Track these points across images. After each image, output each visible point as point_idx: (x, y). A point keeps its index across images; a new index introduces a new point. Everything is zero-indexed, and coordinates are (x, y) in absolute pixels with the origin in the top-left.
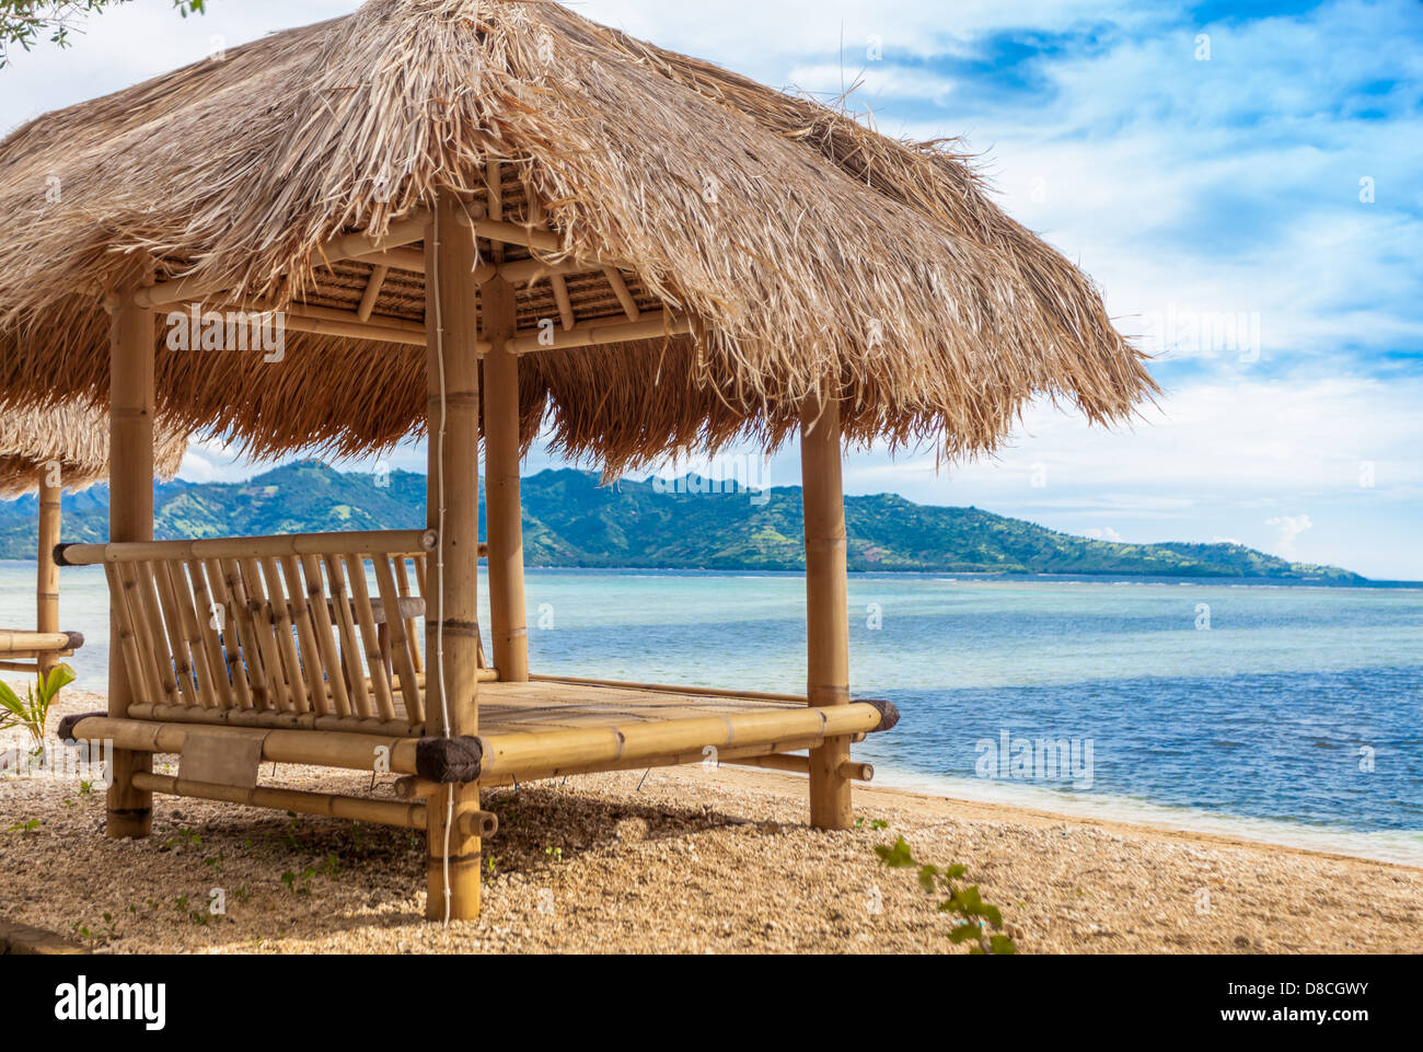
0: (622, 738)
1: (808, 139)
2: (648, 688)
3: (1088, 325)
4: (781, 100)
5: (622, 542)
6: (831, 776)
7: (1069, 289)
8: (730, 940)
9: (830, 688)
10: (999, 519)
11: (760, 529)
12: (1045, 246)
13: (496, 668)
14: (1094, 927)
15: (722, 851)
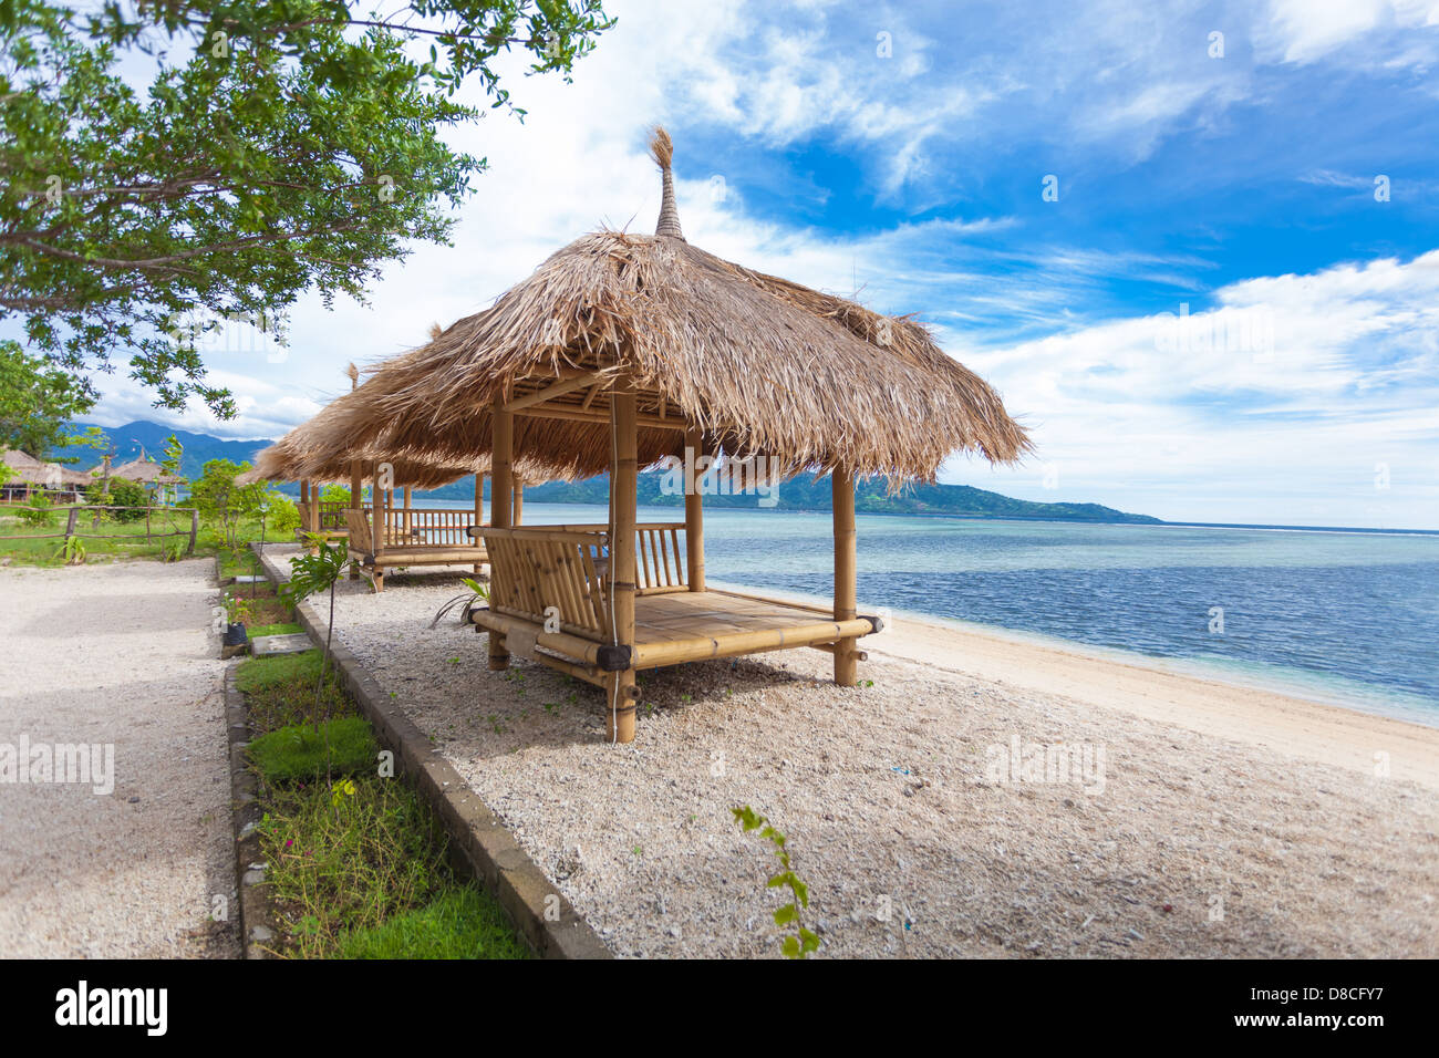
0: (716, 643)
1: (835, 317)
2: (760, 600)
3: (992, 415)
4: (821, 297)
5: (808, 499)
6: (845, 658)
7: (982, 395)
8: (759, 771)
9: (845, 610)
10: (980, 491)
11: (869, 495)
12: (969, 372)
13: (689, 585)
14: (977, 778)
15: (780, 699)
